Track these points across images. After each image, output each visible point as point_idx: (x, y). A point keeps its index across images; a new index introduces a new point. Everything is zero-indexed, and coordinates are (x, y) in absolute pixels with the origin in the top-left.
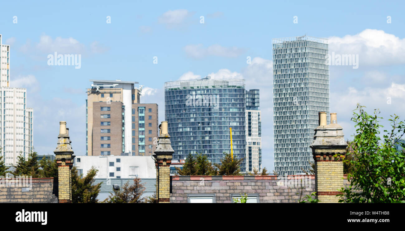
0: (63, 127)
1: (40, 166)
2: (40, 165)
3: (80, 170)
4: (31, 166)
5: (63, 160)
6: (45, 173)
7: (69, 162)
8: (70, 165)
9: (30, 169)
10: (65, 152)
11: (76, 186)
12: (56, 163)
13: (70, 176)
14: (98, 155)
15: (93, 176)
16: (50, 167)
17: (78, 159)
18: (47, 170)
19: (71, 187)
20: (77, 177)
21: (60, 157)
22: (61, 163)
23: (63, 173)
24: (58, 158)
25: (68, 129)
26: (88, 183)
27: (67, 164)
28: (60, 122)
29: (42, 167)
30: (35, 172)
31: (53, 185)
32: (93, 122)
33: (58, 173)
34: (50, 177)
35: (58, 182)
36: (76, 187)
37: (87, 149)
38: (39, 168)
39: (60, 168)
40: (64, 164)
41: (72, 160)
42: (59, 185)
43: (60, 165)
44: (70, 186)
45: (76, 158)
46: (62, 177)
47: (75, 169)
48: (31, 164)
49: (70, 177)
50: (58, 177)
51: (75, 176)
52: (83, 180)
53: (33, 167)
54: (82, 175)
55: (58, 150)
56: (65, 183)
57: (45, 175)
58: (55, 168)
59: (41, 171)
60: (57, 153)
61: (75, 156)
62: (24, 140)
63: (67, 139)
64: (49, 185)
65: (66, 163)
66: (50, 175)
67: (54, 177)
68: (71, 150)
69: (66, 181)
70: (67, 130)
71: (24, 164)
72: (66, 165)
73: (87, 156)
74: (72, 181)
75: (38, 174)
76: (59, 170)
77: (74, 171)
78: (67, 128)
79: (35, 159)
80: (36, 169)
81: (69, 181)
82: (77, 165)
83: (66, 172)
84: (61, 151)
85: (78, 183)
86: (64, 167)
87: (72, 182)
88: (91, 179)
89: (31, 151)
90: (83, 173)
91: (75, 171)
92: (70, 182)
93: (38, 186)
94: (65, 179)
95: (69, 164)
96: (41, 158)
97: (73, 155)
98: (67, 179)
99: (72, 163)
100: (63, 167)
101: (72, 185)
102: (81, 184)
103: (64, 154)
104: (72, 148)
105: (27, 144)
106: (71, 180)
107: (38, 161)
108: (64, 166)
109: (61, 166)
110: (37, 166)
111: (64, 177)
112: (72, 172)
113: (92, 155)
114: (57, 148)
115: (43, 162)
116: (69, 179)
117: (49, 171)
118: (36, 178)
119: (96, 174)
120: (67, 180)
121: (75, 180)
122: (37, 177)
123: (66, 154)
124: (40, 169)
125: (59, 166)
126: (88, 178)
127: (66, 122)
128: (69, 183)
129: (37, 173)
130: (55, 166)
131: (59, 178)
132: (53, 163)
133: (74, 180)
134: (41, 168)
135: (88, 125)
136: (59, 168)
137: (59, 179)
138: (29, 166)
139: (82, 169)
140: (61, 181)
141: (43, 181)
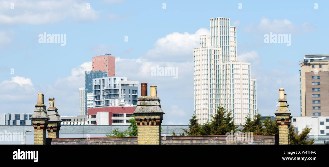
0: (282, 93)
1: (263, 125)
2: (263, 124)
3: (296, 128)
4: (256, 125)
5: (283, 120)
6: (268, 131)
7: (287, 121)
8: (289, 125)
9: (256, 127)
10: (284, 114)
11: (294, 141)
12: (277, 122)
13: (289, 133)
14: (310, 116)
15: (307, 134)
16: (271, 126)
17: (293, 119)
18: (269, 128)
19: (289, 142)
20: (294, 134)
21: (280, 118)
22: (281, 123)
23: (283, 131)
24: (278, 119)
25: (286, 95)
26: (303, 138)
27: (286, 124)
28: (279, 89)
29: (265, 125)
30: (259, 130)
31: (274, 141)
32: (306, 89)
33: (278, 131)
34: (272, 134)
35: (278, 139)
36: (294, 142)
37: (301, 111)
38: (263, 127)
39: (280, 127)
40: (284, 124)
41: (290, 121)
42: (279, 141)
43: (280, 124)
44: (288, 141)
45: (292, 119)
46: (282, 134)
47: (292, 127)
48: (256, 123)
49: (288, 134)
50: (278, 134)
51: (292, 133)
52: (299, 136)
53: (258, 126)
54: (297, 133)
55: (278, 112)
56: (284, 139)
57: (268, 133)
58: (276, 127)
59: (264, 129)
60: (277, 115)
61: (292, 117)
62: (249, 104)
63: (285, 103)
64: (271, 141)
65: (285, 123)
66: (271, 132)
67: (275, 134)
68: (289, 112)
69: (285, 137)
70: (285, 95)
71: (250, 124)
72: (285, 124)
73: (301, 117)
74: (290, 137)
75: (262, 132)
76: (279, 128)
77: (291, 129)
78: (285, 94)
79: (259, 119)
80: (260, 128)
81: (288, 137)
82: (293, 124)
83: (285, 130)
84: (281, 113)
85: (295, 139)
86: (283, 126)
87: (290, 139)
89: (256, 113)
90: (299, 131)
91: (293, 129)
92: (288, 138)
93: (262, 141)
94: (284, 136)
95: (287, 124)
96: (264, 118)
97: (290, 116)
98: (286, 136)
99: (290, 123)
100: (282, 126)
101: (290, 141)
102: (298, 140)
103: (283, 115)
104: (289, 110)
105: (252, 107)
107: (261, 121)
108: (283, 125)
109: (281, 125)
110: (261, 125)
111: (283, 134)
112: (290, 130)
113: (306, 116)
114: (277, 110)
115: (266, 122)
116: (288, 136)
117: (271, 129)
118: (260, 135)
119: (310, 131)
120: (286, 137)
121: (293, 136)
122: (261, 134)
123: (284, 115)
124: (263, 128)
125: (279, 125)
126: (304, 135)
127: (284, 89)
128: (287, 139)
129: (261, 131)
130: (276, 125)
131: (279, 134)
132: (274, 122)
133: (291, 137)
134: (264, 127)
135: (302, 91)
136: (279, 127)
137: (279, 136)
138: (254, 125)
139: (298, 128)
140: (281, 137)
141: (266, 137)
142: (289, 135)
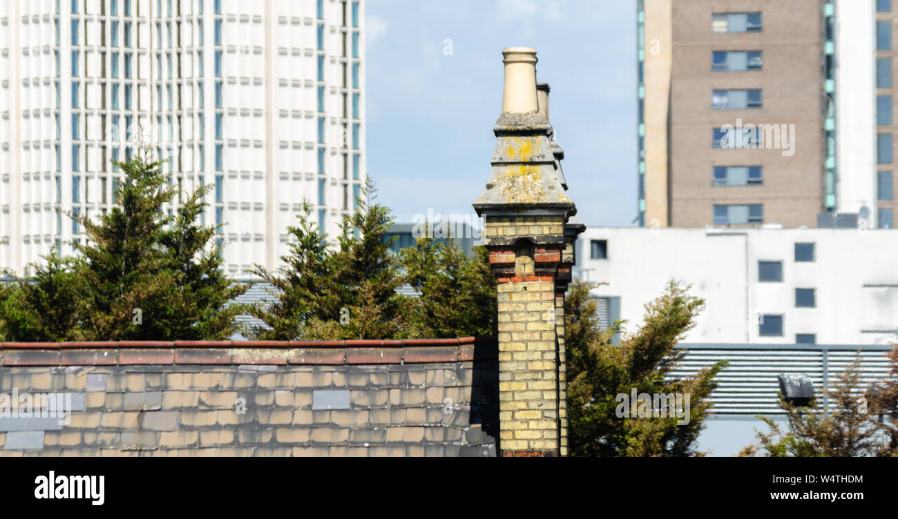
0: (521, 80)
1: (403, 281)
2: (404, 272)
3: (608, 300)
4: (357, 279)
5: (524, 246)
6: (430, 314)
7: (553, 256)
8: (560, 275)
9: (355, 293)
10: (531, 207)
11: (591, 382)
12: (487, 260)
13: (561, 331)
14: (697, 225)
15: (677, 333)
16: (454, 284)
17: (593, 242)
18: (438, 300)
19: (562, 386)
20: (594, 336)
21: (509, 231)
22: (512, 265)
23: (523, 317)
24: (494, 239)
25: (544, 88)
26: (650, 365)
27: (542, 269)
28: (505, 54)
29: (415, 282)
30: (377, 309)
31: (469, 375)
32: (674, 54)
33: (495, 313)
34: (454, 336)
35: (496, 362)
36: (590, 387)
37: (642, 194)
38: (398, 292)
39: (504, 288)
40: (529, 269)
41: (568, 251)
42: (501, 377)
43: (506, 271)
44: (558, 381)
45: (585, 238)
46: (515, 337)
47: (582, 293)
48: (357, 265)
49: (557, 337)
50: (496, 333)
51: (583, 330)
52: (625, 350)
53: (369, 284)
54: (617, 329)
55: (498, 197)
56: (531, 367)
57: (430, 325)
58: (481, 289)
59: (407, 303)
60: (493, 213)
61: (582, 229)
62: (316, 146)
63: (541, 138)
64: (448, 374)
65: (537, 265)
66: (453, 324)
67: (476, 335)
68: (562, 198)
69: (538, 355)
70: (542, 94)
71: (319, 270)
72: (537, 274)
73: (643, 231)
74: (569, 355)
75: (394, 322)
76: (500, 299)
77: (577, 303)
78: (541, 82)
79: (379, 244)
80: (383, 296)
81: (553, 356)
82: (589, 271)
83: (538, 307)
84: (512, 201)
85: (599, 365)
86: (526, 284)
87: (568, 365)
88: (664, 343)
89: (358, 201)
90: (623, 316)
91: (585, 304)
92: (558, 363)
93: (396, 380)
94: (531, 346)
95: (553, 270)
96: (406, 236)
97: (572, 220)
98: (542, 346)
99: (570, 265)
100: (520, 286)
101: (569, 378)
102: (616, 372)
103: (525, 219)
104: (565, 187)
105: (334, 167)
106: (562, 349)
107: (390, 253)
108: (525, 278)
109: (512, 276)
110: (387, 277)
111: (526, 336)
112: (567, 308)
113: (670, 224)
114: (489, 187)
115: (421, 256)
116: (553, 347)
117: (452, 302)
118: (382, 342)
119: (693, 319)
120: (543, 352)
121: (584, 348)
122: (390, 336)
123: (536, 219)
124: (401, 298)
125: (502, 276)
126: (652, 341)
127: (533, 54)
128: (552, 366)
129: (389, 313)
130: (479, 276)
131: (502, 337)
132: (471, 265)
133: (577, 353)
134: (407, 292)
135: (647, 67)
136: (500, 288)
137: (501, 347)
138: (345, 278)
139: (618, 299)
140: (512, 353)
141: (421, 353)
142: (561, 341)
